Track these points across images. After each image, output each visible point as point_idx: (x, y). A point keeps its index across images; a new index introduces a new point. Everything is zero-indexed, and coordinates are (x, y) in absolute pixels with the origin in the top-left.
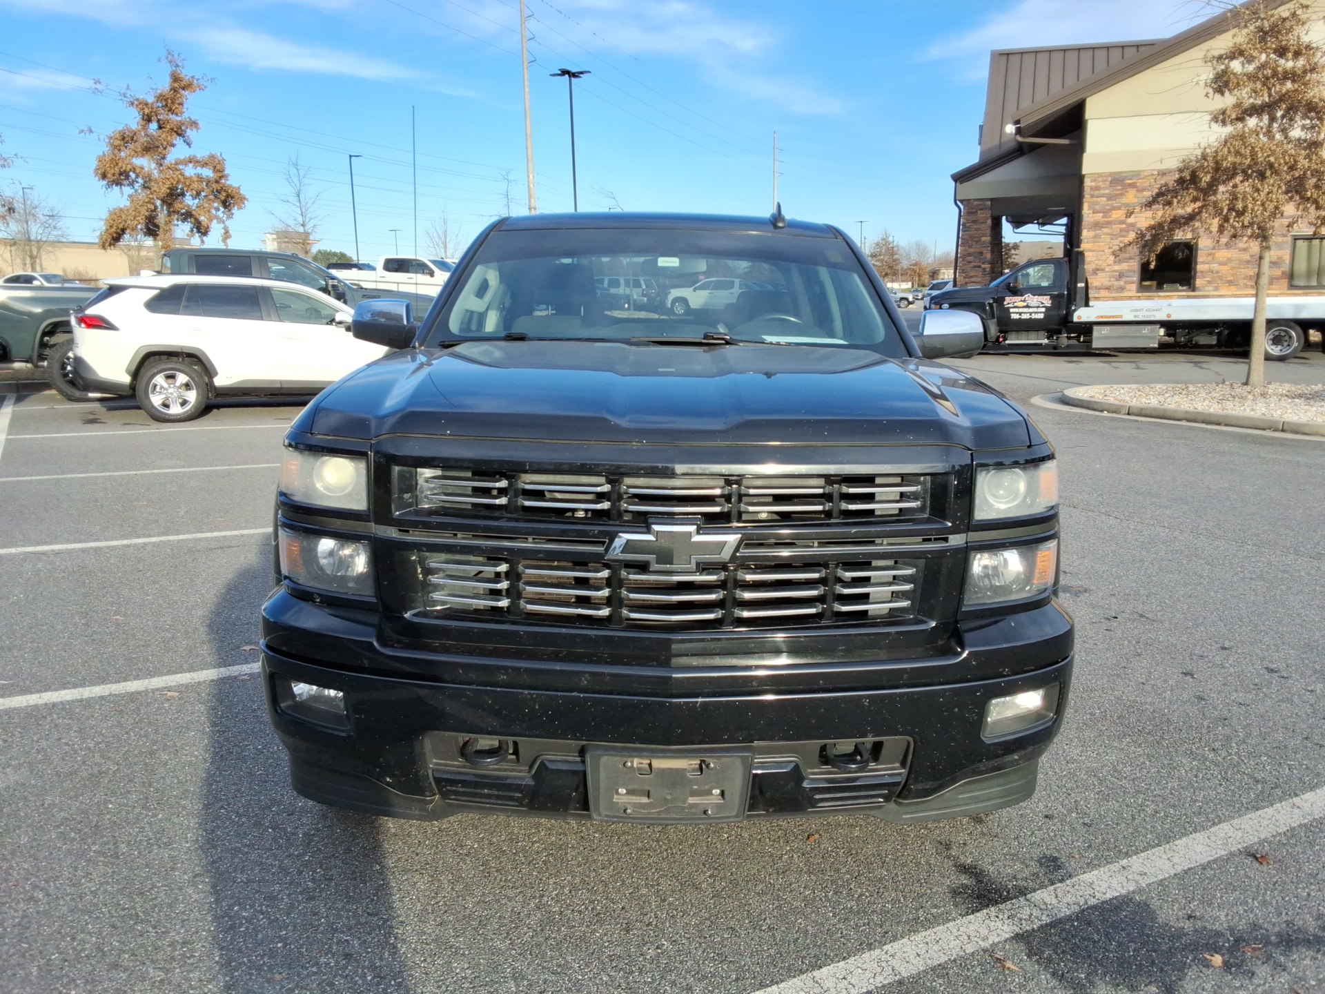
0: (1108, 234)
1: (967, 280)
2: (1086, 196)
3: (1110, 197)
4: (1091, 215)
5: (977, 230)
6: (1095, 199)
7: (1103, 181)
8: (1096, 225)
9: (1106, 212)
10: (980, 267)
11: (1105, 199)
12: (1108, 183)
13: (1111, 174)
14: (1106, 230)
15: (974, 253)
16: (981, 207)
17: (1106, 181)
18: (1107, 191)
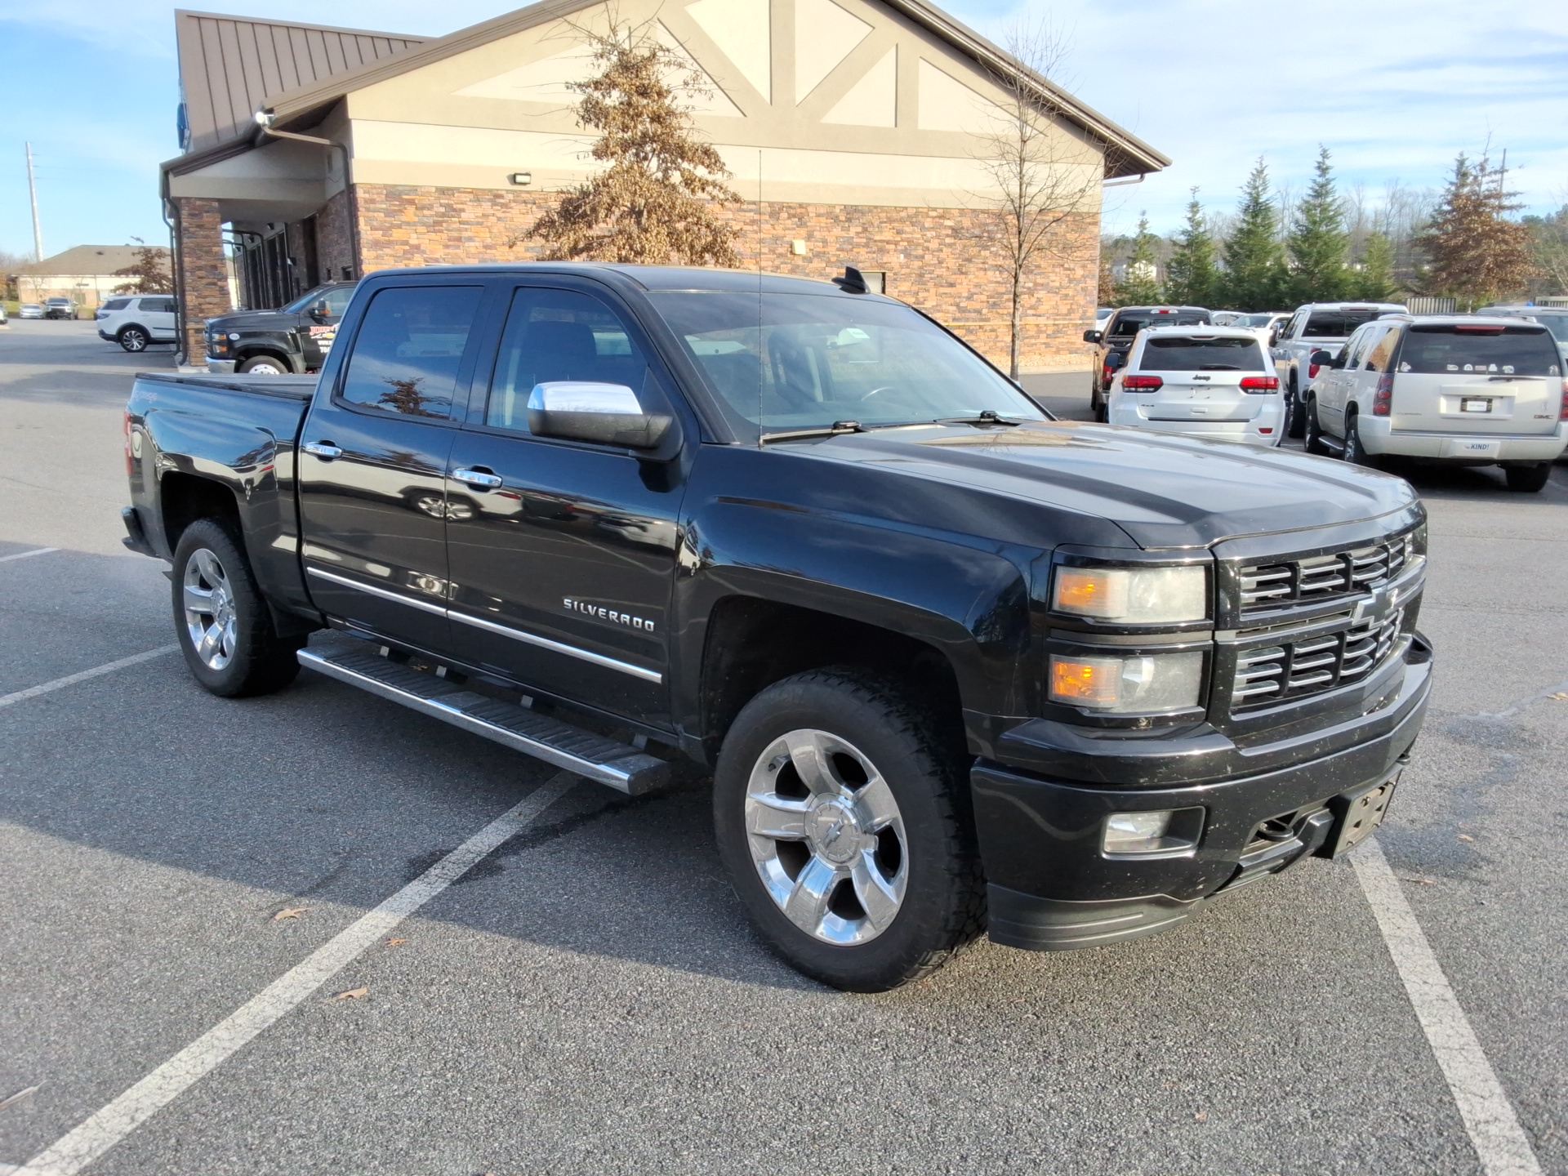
0: (391, 256)
1: (201, 300)
2: (361, 209)
3: (388, 213)
4: (369, 232)
5: (206, 237)
6: (371, 214)
7: (378, 194)
8: (377, 245)
9: (386, 230)
10: (215, 284)
11: (382, 215)
12: (384, 197)
13: (385, 186)
14: (387, 251)
15: (206, 265)
16: (206, 208)
17: (381, 193)
18: (384, 206)
